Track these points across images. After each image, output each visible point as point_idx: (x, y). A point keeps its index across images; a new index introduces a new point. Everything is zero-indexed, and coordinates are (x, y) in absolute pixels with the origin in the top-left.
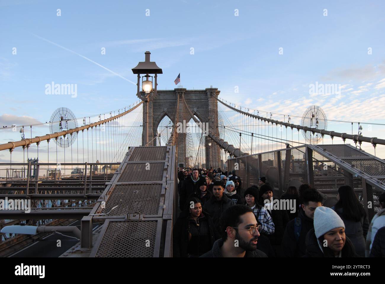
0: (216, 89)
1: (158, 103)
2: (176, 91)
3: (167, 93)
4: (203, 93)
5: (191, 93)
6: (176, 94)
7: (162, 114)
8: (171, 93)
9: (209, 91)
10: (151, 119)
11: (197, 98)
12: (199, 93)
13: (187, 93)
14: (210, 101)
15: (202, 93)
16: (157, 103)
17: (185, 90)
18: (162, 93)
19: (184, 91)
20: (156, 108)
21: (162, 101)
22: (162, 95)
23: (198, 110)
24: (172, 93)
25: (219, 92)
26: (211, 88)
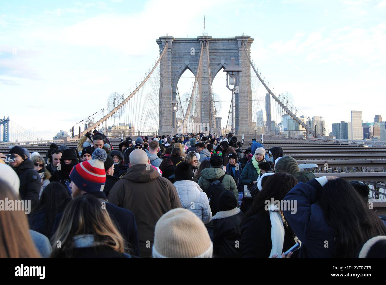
0: (248, 37)
1: (178, 54)
2: (200, 40)
3: (189, 42)
4: (233, 41)
5: (218, 41)
6: (200, 42)
7: (183, 68)
8: (193, 42)
9: (239, 39)
10: (170, 74)
11: (225, 48)
12: (228, 41)
13: (213, 41)
14: (241, 52)
15: (231, 41)
16: (176, 54)
17: (210, 38)
18: (183, 42)
19: (210, 40)
20: (176, 59)
21: (183, 51)
22: (183, 44)
23: (226, 62)
24: (195, 42)
25: (252, 40)
26: (242, 36)
